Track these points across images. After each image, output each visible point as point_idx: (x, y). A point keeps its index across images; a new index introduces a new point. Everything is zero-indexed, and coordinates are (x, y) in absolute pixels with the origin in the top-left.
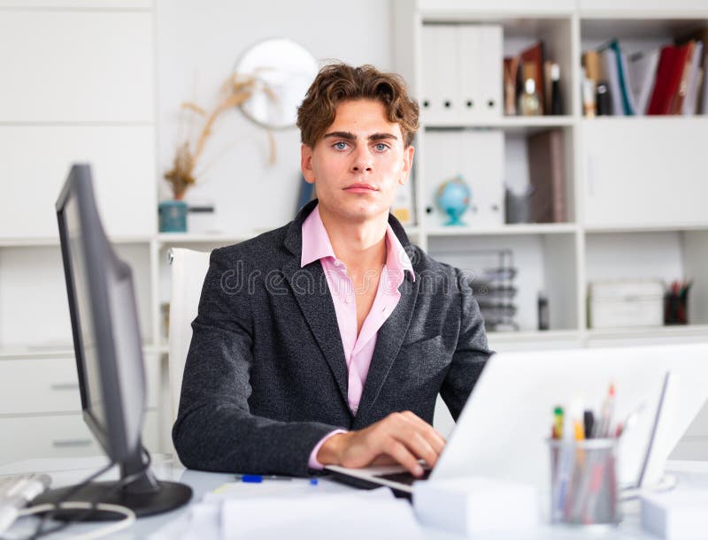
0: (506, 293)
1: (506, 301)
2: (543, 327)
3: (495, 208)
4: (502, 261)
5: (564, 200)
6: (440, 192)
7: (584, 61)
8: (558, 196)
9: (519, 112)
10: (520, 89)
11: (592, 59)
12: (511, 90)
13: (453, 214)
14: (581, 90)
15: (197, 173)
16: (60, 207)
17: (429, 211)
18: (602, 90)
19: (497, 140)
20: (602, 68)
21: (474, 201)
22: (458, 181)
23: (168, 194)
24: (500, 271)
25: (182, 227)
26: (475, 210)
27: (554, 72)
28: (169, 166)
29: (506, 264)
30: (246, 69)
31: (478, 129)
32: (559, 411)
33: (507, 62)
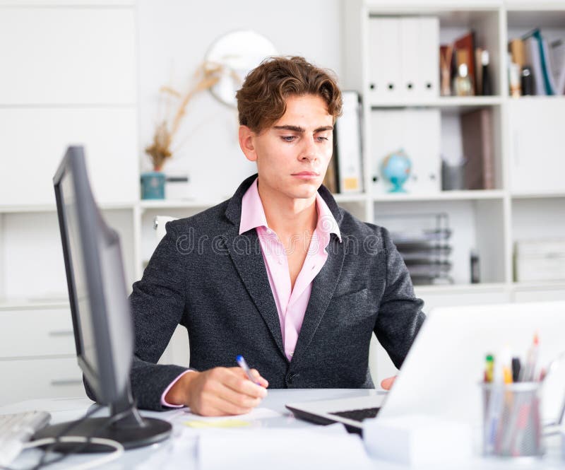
0: (442, 251)
1: (442, 258)
2: (474, 280)
3: (433, 177)
4: (438, 223)
5: (493, 170)
6: (385, 164)
7: (510, 48)
8: (487, 166)
9: (453, 92)
10: (454, 73)
11: (517, 47)
12: (447, 74)
13: (396, 182)
14: (508, 73)
15: (172, 148)
16: (57, 181)
17: (375, 180)
18: (526, 73)
19: (435, 117)
20: (526, 53)
21: (414, 171)
22: (401, 153)
23: (149, 166)
24: (438, 232)
25: (161, 195)
26: (415, 178)
27: (484, 58)
28: (149, 142)
29: (443, 226)
30: (215, 58)
31: (418, 108)
32: (490, 358)
33: (443, 49)
